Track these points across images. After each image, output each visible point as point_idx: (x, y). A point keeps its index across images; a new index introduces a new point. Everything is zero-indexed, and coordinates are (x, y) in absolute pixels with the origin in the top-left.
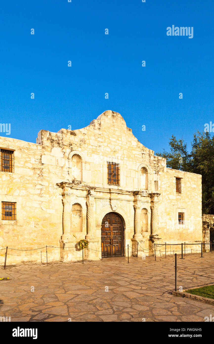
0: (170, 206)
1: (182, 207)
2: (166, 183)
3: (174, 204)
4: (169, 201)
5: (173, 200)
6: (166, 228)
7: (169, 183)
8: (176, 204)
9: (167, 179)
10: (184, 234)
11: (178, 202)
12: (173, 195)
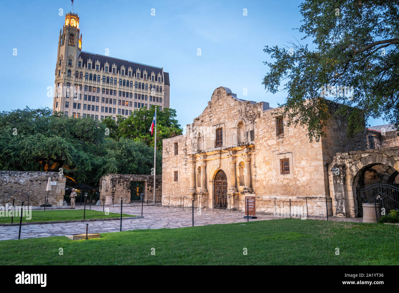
0: (269, 153)
1: (287, 151)
2: (263, 128)
3: (274, 150)
4: (268, 148)
5: (273, 145)
6: (265, 180)
7: (267, 127)
8: (277, 149)
9: (265, 124)
10: (291, 186)
11: (280, 146)
12: (273, 139)
